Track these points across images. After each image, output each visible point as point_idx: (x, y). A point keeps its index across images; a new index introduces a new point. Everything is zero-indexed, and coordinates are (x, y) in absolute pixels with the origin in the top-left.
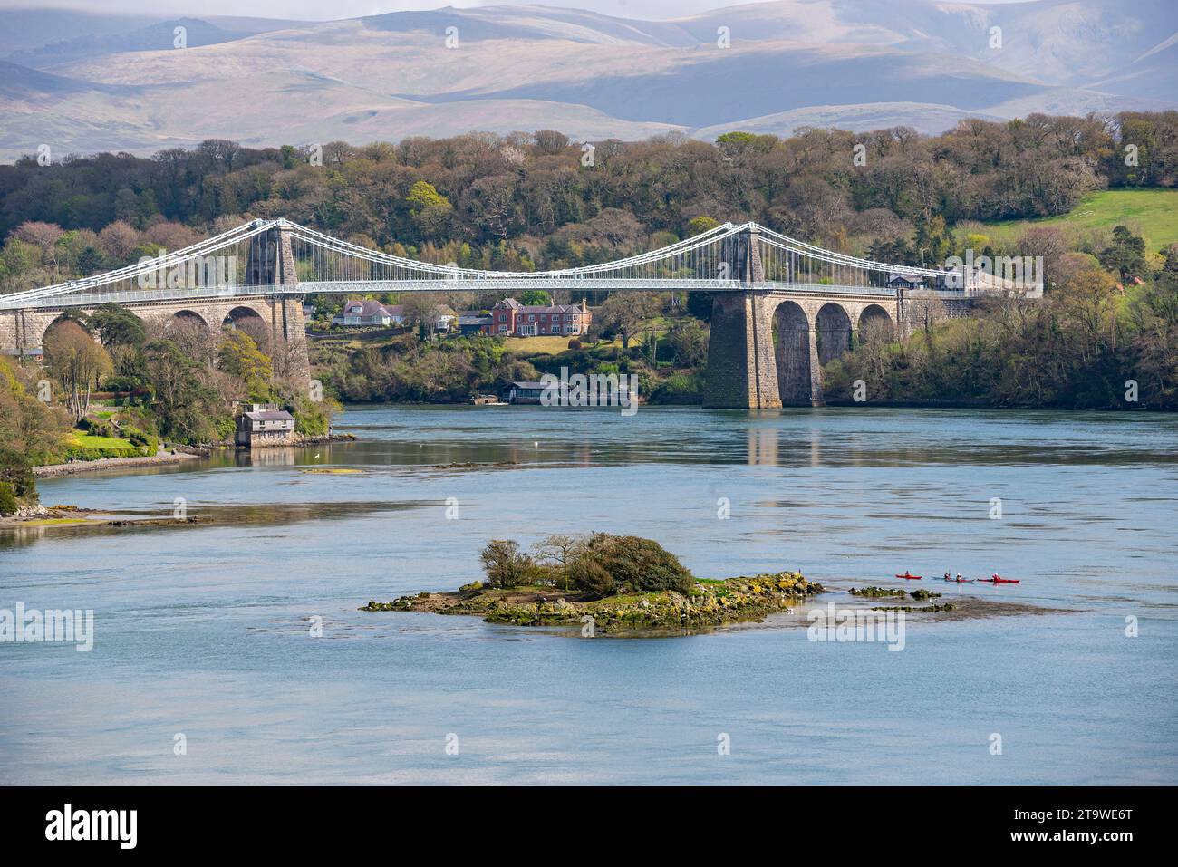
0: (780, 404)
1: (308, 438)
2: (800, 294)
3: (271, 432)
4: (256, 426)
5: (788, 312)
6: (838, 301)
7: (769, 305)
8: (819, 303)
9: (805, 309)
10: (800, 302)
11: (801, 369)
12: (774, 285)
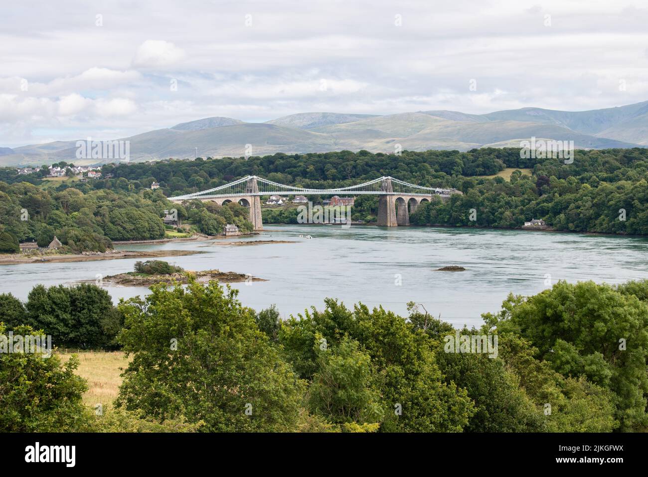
0: (397, 225)
1: (243, 233)
2: (403, 195)
3: (232, 232)
4: (227, 230)
5: (400, 200)
6: (414, 197)
7: (394, 199)
8: (409, 198)
9: (405, 199)
10: (403, 197)
11: (404, 215)
12: (395, 193)
